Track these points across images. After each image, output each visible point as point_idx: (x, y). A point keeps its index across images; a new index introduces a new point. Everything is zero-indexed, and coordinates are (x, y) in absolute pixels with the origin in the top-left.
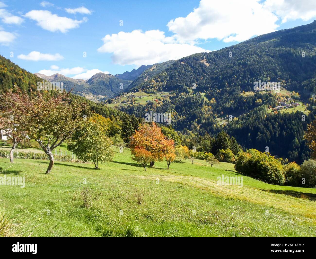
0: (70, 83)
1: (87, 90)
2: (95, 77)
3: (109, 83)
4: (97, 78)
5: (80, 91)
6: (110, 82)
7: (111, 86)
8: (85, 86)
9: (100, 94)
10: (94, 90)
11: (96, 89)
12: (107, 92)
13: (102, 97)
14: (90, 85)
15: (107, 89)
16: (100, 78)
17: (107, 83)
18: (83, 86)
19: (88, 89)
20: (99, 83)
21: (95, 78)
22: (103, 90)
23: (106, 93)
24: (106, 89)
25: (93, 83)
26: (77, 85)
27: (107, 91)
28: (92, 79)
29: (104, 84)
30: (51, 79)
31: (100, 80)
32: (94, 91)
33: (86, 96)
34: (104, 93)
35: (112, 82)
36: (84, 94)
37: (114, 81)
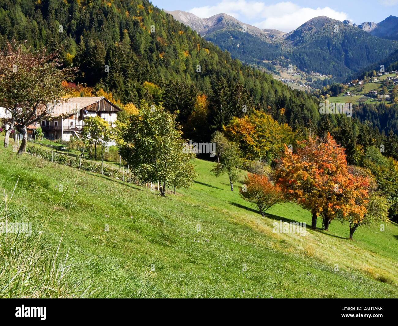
0: (249, 38)
1: (286, 57)
2: (309, 27)
3: (343, 44)
4: (314, 30)
5: (269, 60)
6: (344, 41)
7: (346, 51)
8: (283, 48)
9: (316, 70)
10: (303, 58)
11: (307, 56)
12: (334, 67)
13: (319, 77)
14: (296, 45)
15: (335, 59)
16: (321, 29)
17: (337, 42)
18: (277, 46)
19: (288, 56)
20: (318, 43)
21: (308, 31)
22: (324, 59)
23: (330, 68)
24: (333, 59)
25: (302, 41)
26: (263, 43)
27: (333, 63)
28: (302, 32)
29: (329, 44)
30: (208, 26)
31: (321, 35)
32: (301, 63)
33: (282, 71)
34: (326, 68)
35: (349, 42)
36: (277, 67)
37: (354, 40)
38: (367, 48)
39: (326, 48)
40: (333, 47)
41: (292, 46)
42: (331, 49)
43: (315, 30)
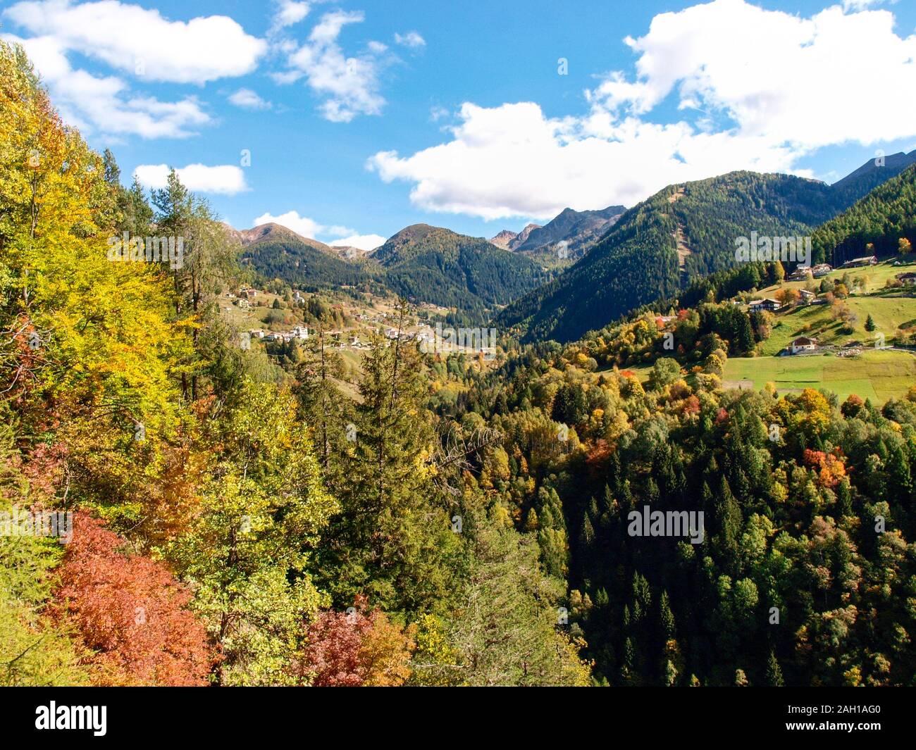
0: (314, 254)
1: (378, 281)
2: (404, 238)
3: (460, 261)
4: (412, 243)
5: (351, 284)
6: (461, 257)
7: (468, 272)
8: (367, 269)
9: (428, 301)
10: (405, 282)
11: (411, 278)
12: (455, 294)
13: (437, 312)
14: (387, 265)
15: (454, 283)
16: (424, 241)
17: (451, 257)
18: (358, 267)
19: (380, 279)
20: (422, 260)
22: (438, 283)
23: (450, 295)
24: (451, 283)
25: (396, 258)
26: (336, 261)
27: (453, 288)
28: (394, 246)
29: (439, 262)
30: (248, 241)
31: (425, 249)
32: (404, 289)
33: (377, 302)
34: (445, 297)
35: (469, 258)
36: (367, 295)
37: (477, 255)
38: (498, 266)
39: (435, 267)
40: (446, 265)
41: (381, 266)
42: (443, 268)
43: (414, 243)
